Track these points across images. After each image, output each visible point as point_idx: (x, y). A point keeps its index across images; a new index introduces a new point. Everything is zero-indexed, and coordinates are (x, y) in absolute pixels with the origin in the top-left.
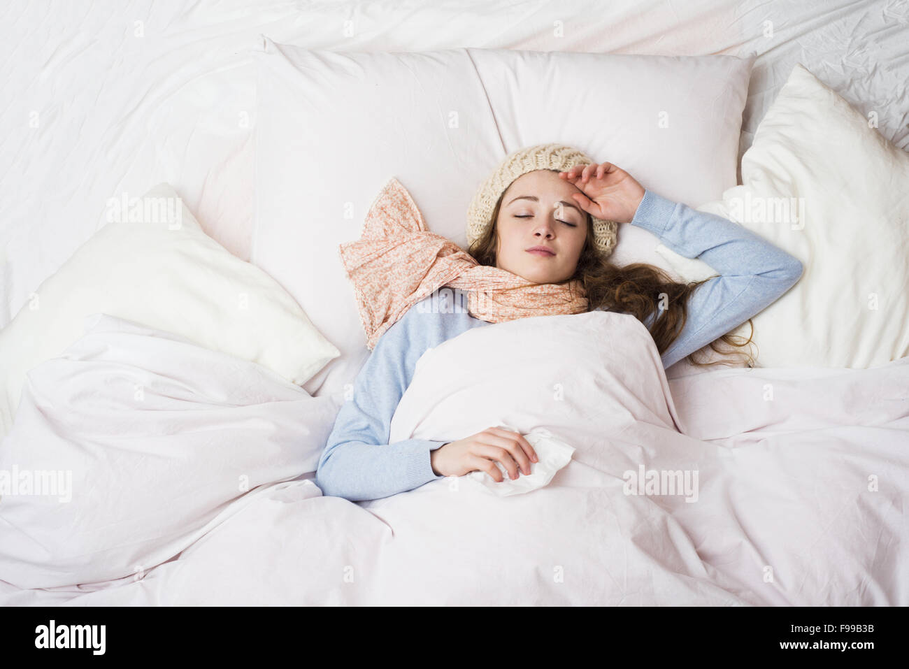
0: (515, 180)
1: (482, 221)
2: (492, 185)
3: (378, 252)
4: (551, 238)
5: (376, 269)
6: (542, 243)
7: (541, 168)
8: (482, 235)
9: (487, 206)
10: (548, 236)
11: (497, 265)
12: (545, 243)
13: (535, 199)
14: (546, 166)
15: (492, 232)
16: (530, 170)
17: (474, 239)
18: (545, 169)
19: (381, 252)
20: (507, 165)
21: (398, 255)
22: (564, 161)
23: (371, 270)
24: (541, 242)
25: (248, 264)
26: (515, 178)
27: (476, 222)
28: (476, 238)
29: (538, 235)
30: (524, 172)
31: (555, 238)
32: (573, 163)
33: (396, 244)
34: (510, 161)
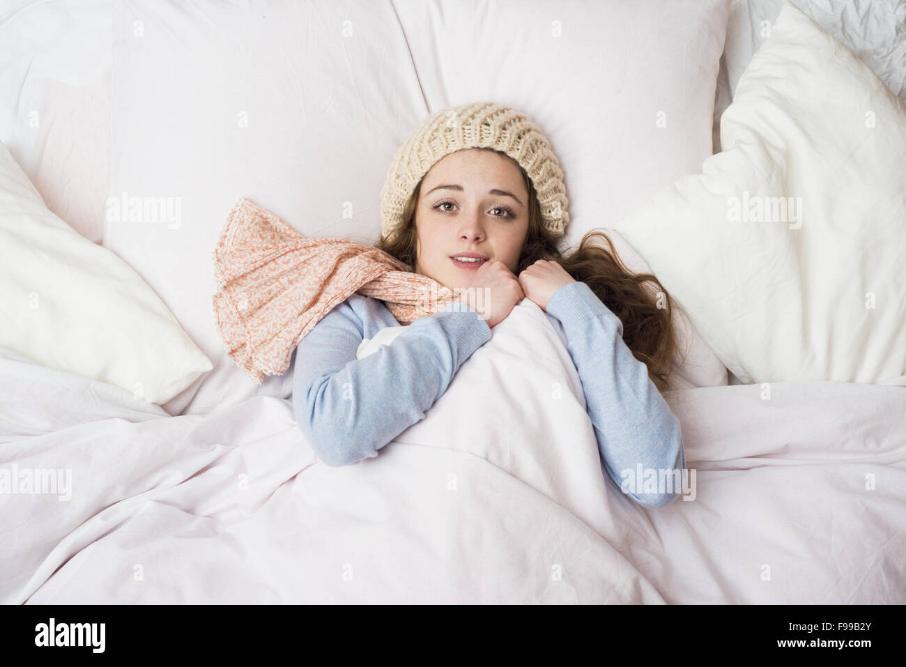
0: (438, 161)
1: (398, 209)
2: (409, 163)
3: (265, 260)
4: (481, 240)
5: (259, 281)
6: (469, 249)
7: (469, 145)
8: (398, 225)
9: (403, 191)
10: (477, 239)
11: (418, 270)
12: (474, 248)
13: (459, 188)
14: (475, 143)
15: (409, 223)
16: (455, 150)
17: (388, 231)
18: (473, 148)
19: (268, 259)
20: (427, 137)
21: (289, 261)
22: (497, 134)
23: (253, 283)
24: (468, 247)
25: (99, 246)
26: (437, 159)
27: (390, 210)
28: (391, 228)
29: (465, 237)
30: (448, 152)
31: (486, 238)
32: (508, 135)
33: (287, 249)
34: (430, 133)
